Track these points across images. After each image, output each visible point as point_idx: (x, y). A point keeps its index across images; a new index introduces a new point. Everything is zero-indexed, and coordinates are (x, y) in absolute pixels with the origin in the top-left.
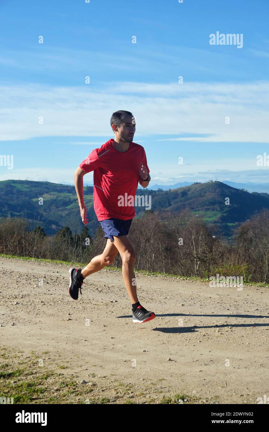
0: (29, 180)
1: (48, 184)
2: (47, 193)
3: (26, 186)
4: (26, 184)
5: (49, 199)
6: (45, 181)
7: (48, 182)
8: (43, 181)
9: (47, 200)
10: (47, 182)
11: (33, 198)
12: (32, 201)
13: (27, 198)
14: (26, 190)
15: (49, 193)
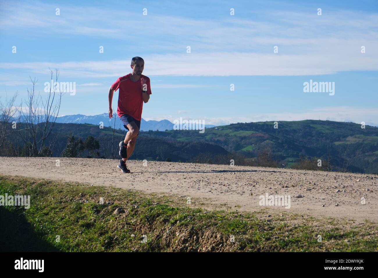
0: (331, 120)
1: (354, 125)
2: (352, 135)
3: (328, 127)
4: (328, 125)
5: (354, 143)
6: (350, 122)
7: (353, 123)
8: (348, 122)
9: (351, 144)
10: (351, 123)
11: (335, 141)
12: (334, 144)
13: (328, 141)
14: (327, 131)
15: (354, 136)
